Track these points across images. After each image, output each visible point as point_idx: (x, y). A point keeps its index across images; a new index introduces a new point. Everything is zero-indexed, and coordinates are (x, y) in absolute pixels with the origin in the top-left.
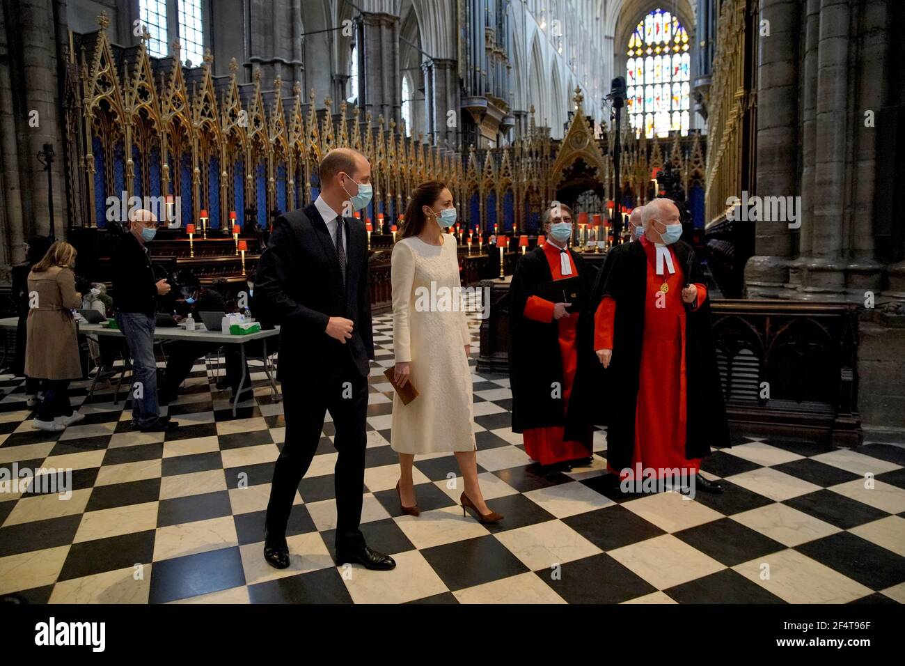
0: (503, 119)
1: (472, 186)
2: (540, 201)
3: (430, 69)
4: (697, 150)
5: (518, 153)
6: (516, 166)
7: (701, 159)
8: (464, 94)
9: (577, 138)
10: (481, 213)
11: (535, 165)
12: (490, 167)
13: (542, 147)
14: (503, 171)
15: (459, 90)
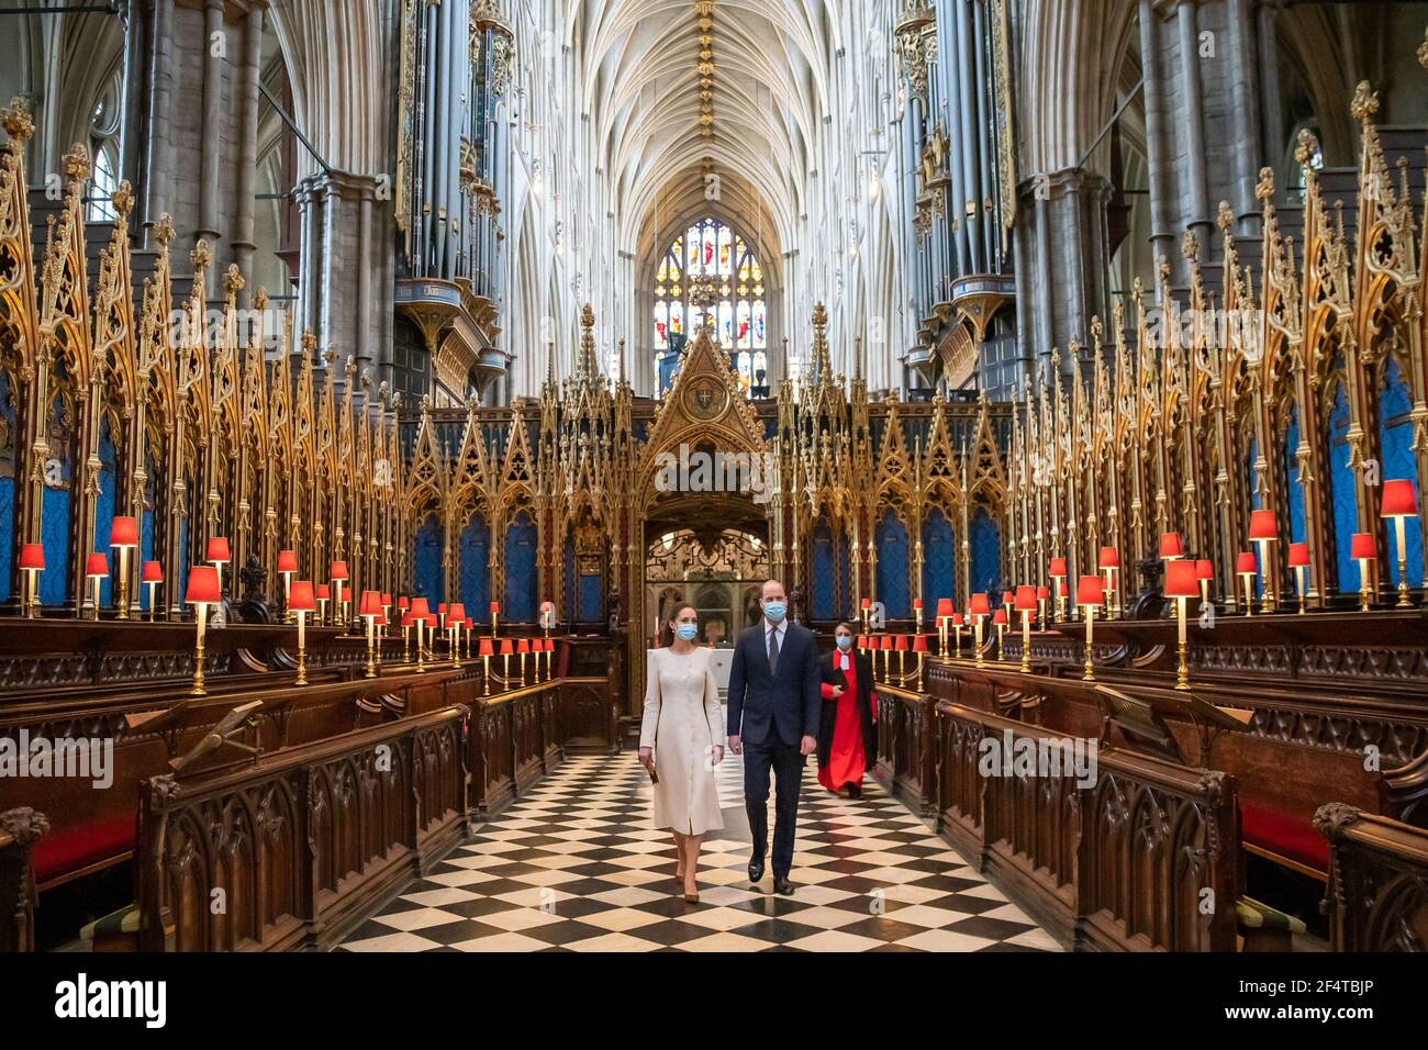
0: (481, 353)
1: (423, 500)
2: (609, 543)
3: (318, 199)
4: (984, 436)
5: (548, 422)
6: (545, 456)
7: (994, 456)
8: (405, 272)
9: (698, 394)
10: (448, 572)
11: (596, 454)
12: (473, 455)
13: (612, 412)
14: (509, 466)
15: (391, 260)
